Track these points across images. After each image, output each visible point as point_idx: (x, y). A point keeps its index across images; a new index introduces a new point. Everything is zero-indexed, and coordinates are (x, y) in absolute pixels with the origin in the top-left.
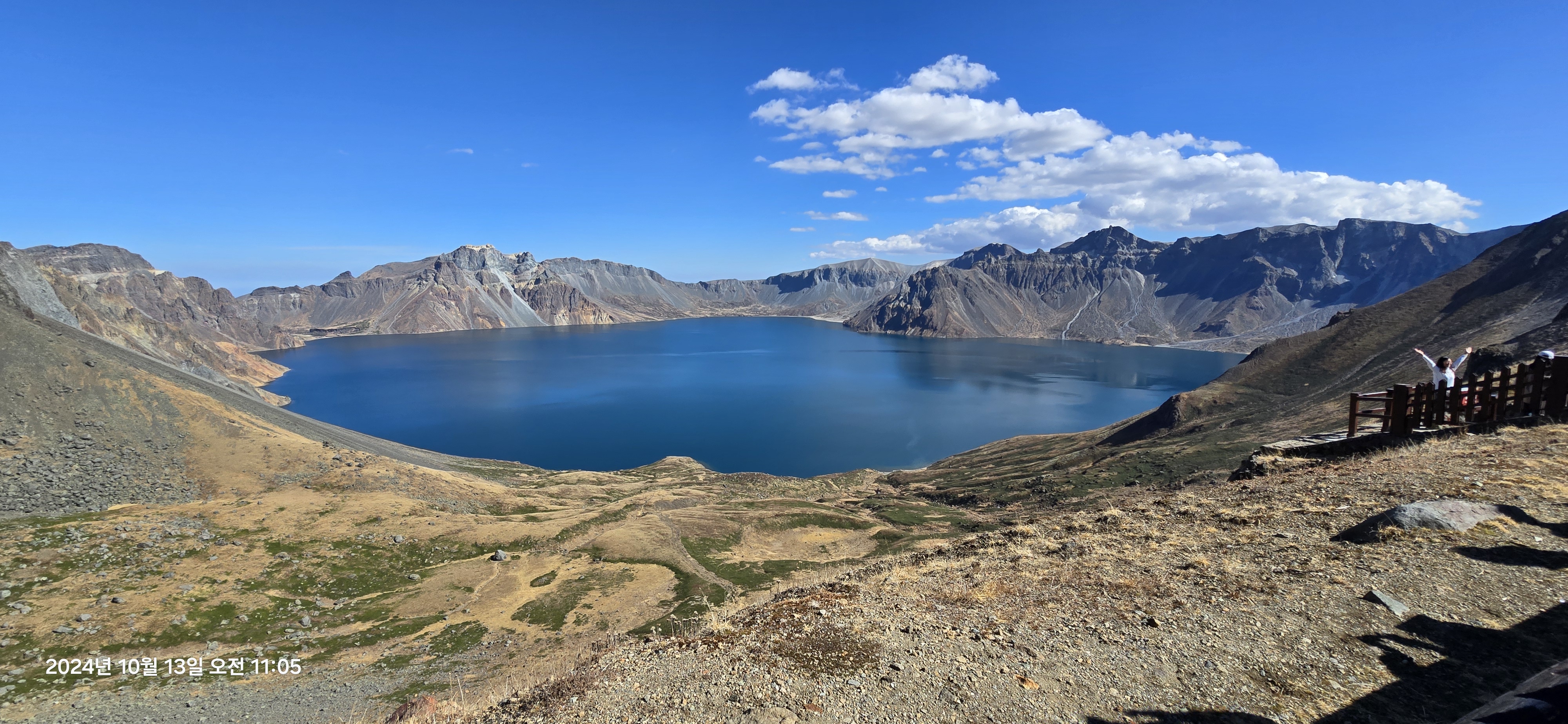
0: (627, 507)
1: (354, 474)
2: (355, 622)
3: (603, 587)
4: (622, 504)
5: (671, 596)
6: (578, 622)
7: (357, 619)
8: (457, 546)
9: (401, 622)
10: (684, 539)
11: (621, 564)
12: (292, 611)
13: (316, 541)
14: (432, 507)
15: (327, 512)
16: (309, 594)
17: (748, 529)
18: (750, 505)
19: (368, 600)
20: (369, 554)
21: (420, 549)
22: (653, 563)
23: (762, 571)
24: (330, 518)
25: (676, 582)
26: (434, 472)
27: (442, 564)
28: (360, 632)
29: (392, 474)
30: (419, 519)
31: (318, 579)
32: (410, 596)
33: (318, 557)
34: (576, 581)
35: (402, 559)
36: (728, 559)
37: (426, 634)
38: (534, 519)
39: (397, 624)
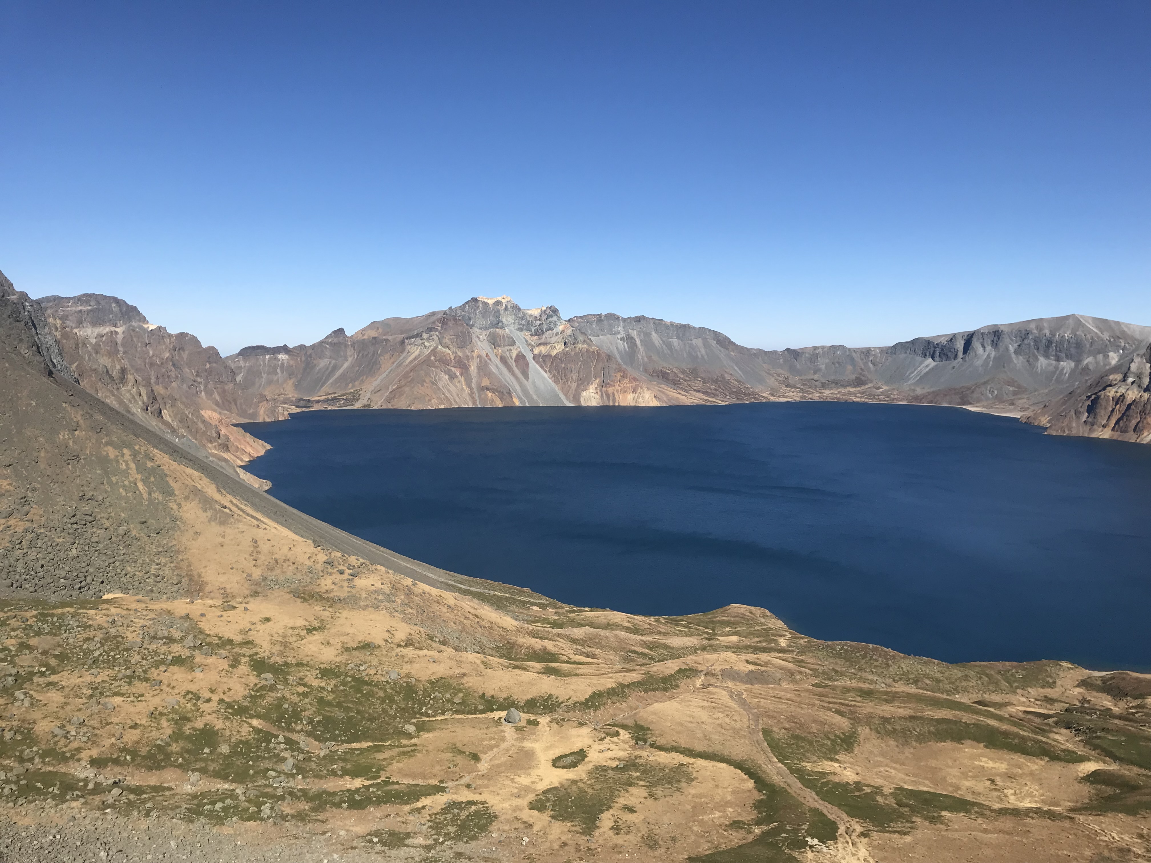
0: (680, 671)
1: (346, 584)
2: (342, 776)
3: (651, 785)
4: (671, 666)
5: (748, 816)
6: (616, 829)
7: (346, 772)
8: (461, 695)
9: (396, 787)
10: (767, 732)
11: (674, 754)
12: (275, 748)
13: (303, 665)
14: (432, 639)
15: (315, 629)
16: (293, 731)
17: (864, 731)
18: (867, 694)
19: (357, 749)
20: (359, 691)
21: (416, 693)
22: (722, 759)
23: (892, 802)
24: (317, 636)
25: (757, 796)
26: (434, 591)
27: (442, 717)
28: (349, 790)
29: (387, 589)
30: (417, 652)
31: (303, 714)
32: (404, 753)
33: (305, 685)
34: (613, 769)
35: (397, 704)
36: (834, 774)
37: (424, 807)
38: (556, 672)
39: (390, 788)
